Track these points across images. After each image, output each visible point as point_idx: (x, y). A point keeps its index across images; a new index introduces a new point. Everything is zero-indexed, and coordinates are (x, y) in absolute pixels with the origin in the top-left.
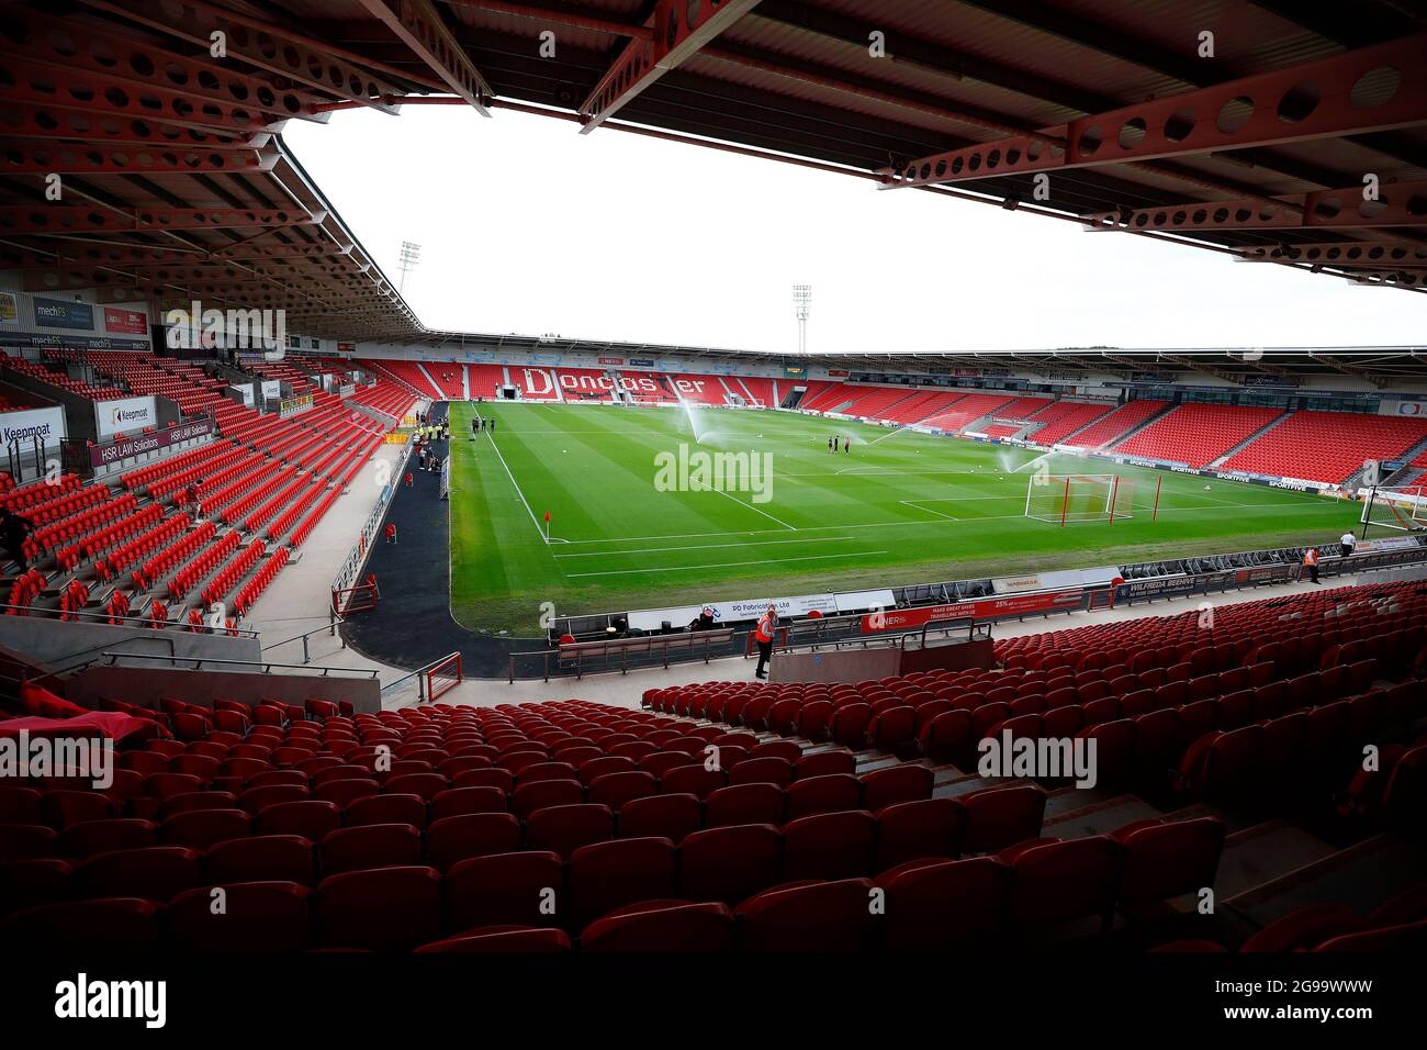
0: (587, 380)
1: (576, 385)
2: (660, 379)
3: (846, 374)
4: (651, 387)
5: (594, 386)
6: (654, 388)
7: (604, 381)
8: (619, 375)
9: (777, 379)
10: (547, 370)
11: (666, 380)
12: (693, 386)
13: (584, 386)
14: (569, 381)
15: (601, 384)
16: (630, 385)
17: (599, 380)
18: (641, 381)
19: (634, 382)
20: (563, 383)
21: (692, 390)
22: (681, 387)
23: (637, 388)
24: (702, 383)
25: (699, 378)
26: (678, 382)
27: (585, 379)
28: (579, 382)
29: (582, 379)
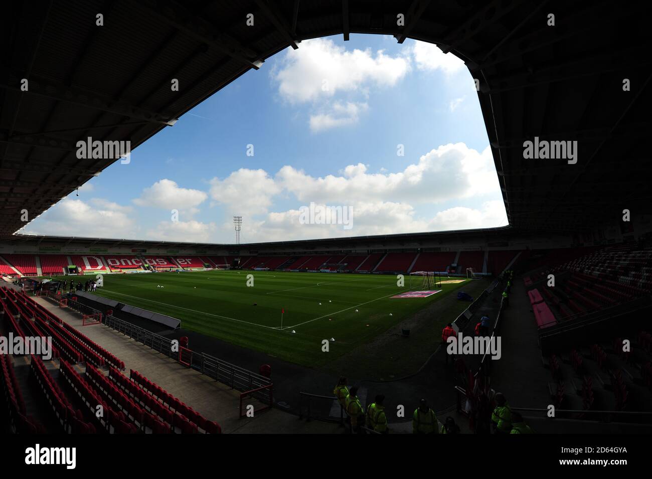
1: (118, 263)
2: (168, 259)
3: (257, 252)
4: (163, 263)
5: (130, 264)
6: (166, 263)
7: (136, 261)
8: (144, 258)
9: (226, 256)
10: (99, 257)
11: (171, 259)
12: (186, 261)
13: (124, 264)
15: (134, 263)
16: (151, 262)
17: (133, 260)
18: (157, 260)
19: (154, 261)
21: (186, 263)
22: (180, 262)
23: (156, 264)
24: (190, 260)
25: (188, 257)
26: (178, 260)
27: (124, 261)
28: (121, 263)
29: (122, 261)
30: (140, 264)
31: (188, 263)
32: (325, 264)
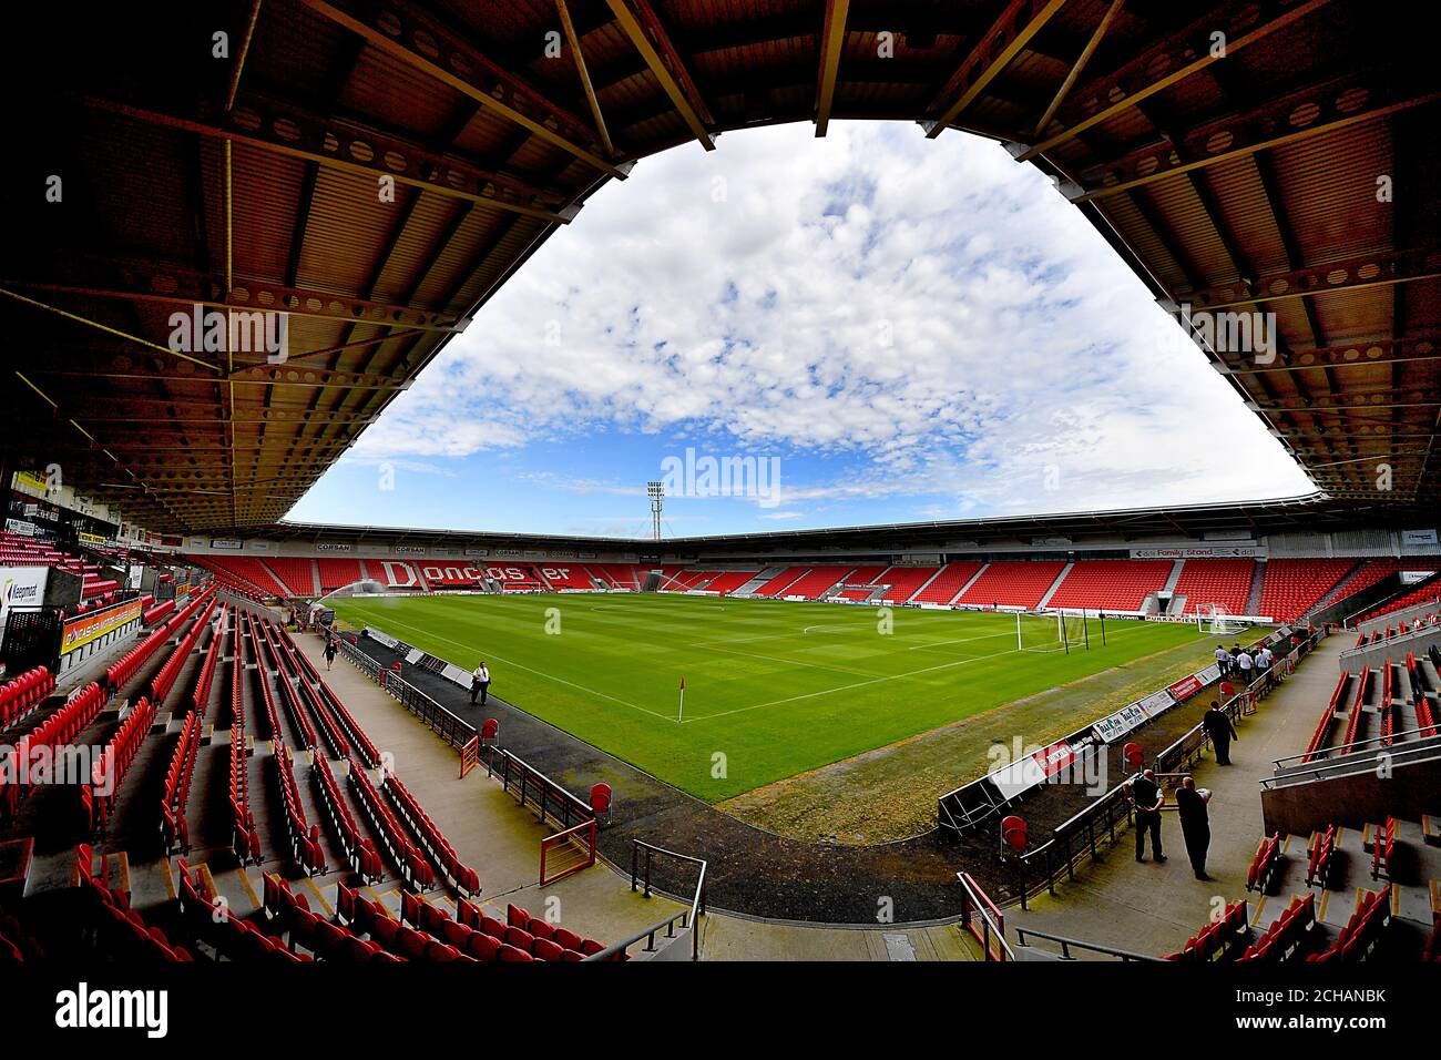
0: (453, 573)
1: (441, 577)
2: (527, 569)
4: (518, 576)
5: (461, 577)
6: (522, 577)
7: (471, 572)
8: (485, 566)
9: (632, 563)
10: (409, 562)
11: (532, 568)
12: (559, 574)
13: (451, 577)
14: (433, 573)
15: (468, 575)
16: (497, 574)
17: (465, 570)
18: (508, 571)
19: (501, 572)
20: (428, 575)
21: (559, 577)
22: (548, 575)
23: (505, 578)
25: (563, 566)
26: (544, 570)
27: (451, 571)
28: (445, 574)
29: (447, 570)
30: (479, 577)
31: (562, 577)
32: (838, 585)
